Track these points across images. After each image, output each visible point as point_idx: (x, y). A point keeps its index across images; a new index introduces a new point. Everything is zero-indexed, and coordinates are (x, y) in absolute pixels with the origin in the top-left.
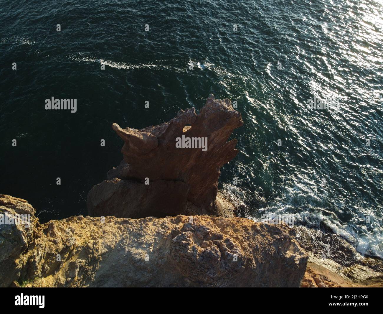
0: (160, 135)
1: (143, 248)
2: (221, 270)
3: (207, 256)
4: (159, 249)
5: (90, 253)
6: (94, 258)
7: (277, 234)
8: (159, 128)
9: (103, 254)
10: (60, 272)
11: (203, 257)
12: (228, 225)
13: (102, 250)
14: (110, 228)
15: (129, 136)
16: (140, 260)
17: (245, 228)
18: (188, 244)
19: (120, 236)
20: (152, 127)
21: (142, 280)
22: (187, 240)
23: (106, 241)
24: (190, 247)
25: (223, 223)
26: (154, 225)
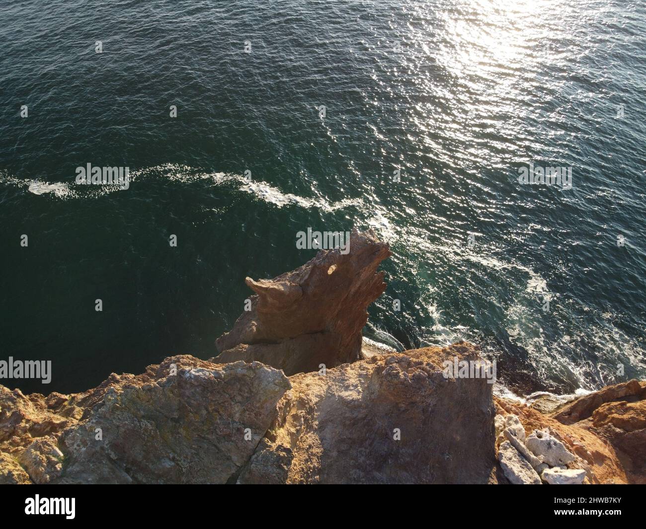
0: (302, 282)
1: (351, 390)
2: (430, 387)
3: (417, 379)
4: (368, 387)
5: (306, 404)
6: (310, 407)
7: (466, 351)
8: (298, 275)
9: (316, 403)
10: (287, 424)
11: (413, 379)
12: (421, 355)
13: (315, 400)
14: (311, 381)
15: (266, 289)
16: (353, 400)
17: (437, 353)
18: (399, 373)
19: (325, 385)
20: (287, 274)
21: (360, 416)
22: (396, 370)
23: (315, 391)
24: (400, 374)
25: (416, 354)
26: (352, 369)
